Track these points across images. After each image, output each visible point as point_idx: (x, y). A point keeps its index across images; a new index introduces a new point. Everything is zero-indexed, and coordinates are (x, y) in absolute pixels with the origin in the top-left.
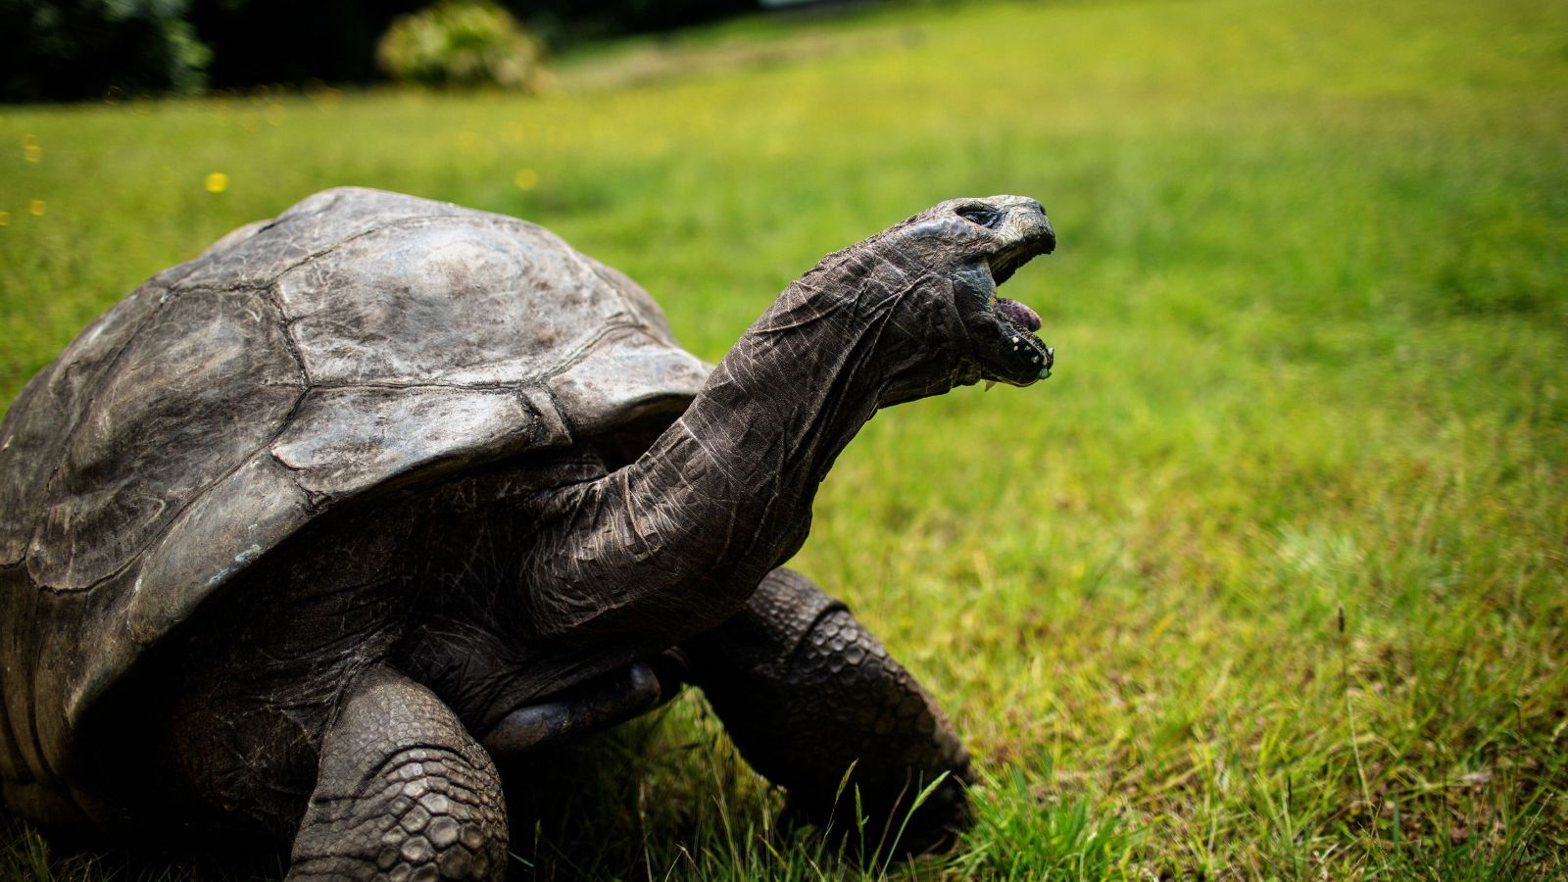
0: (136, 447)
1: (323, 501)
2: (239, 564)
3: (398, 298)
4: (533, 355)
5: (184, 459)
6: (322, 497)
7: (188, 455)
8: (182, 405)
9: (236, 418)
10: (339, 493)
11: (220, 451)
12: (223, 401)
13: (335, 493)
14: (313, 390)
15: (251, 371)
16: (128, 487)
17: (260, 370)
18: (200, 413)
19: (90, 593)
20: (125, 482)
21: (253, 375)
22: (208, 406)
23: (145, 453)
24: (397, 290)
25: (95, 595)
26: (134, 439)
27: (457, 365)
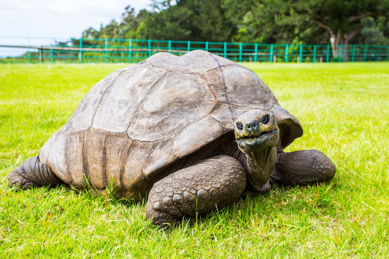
0: (169, 109)
1: (226, 130)
2: (208, 141)
3: (235, 84)
4: (264, 104)
5: (183, 114)
6: (226, 129)
7: (184, 113)
8: (183, 101)
9: (198, 106)
10: (230, 129)
11: (194, 114)
12: (194, 102)
13: (229, 129)
14: (219, 103)
15: (202, 96)
16: (166, 118)
17: (204, 96)
18: (188, 103)
19: (155, 143)
20: (165, 117)
21: (202, 97)
22: (190, 102)
23: (171, 111)
24: (235, 82)
25: (156, 143)
26: (169, 107)
27: (250, 103)
